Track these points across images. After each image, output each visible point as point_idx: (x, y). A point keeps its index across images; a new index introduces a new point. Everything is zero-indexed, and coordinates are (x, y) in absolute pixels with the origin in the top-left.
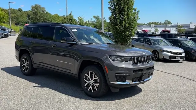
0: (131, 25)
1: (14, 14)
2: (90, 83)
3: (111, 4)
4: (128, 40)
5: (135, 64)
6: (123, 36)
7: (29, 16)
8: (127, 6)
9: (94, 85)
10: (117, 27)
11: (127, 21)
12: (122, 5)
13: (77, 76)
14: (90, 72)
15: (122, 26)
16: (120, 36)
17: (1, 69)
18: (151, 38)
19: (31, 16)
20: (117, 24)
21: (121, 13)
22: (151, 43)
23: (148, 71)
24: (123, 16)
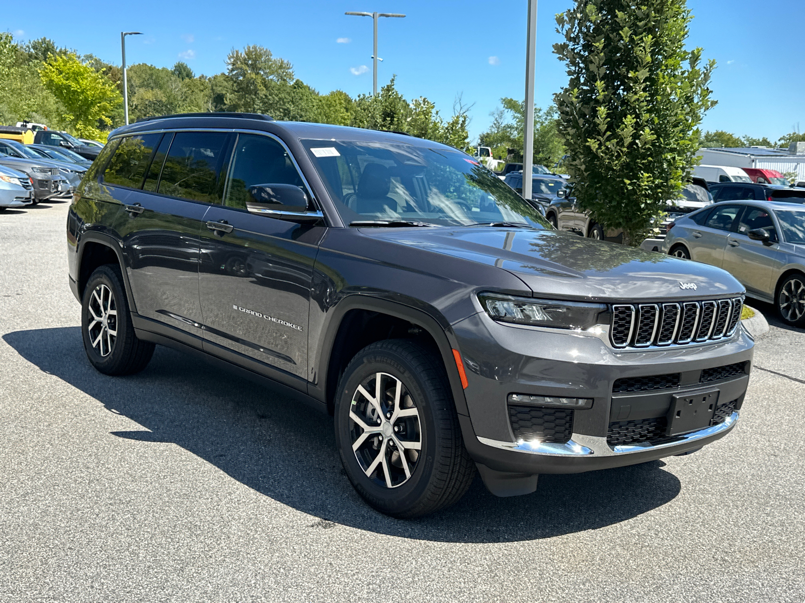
0: (667, 136)
1: (156, 90)
2: (379, 434)
3: (567, 26)
4: (650, 216)
5: (654, 344)
6: (620, 190)
7: (219, 99)
8: (649, 39)
9: (395, 448)
10: (593, 144)
11: (645, 116)
12: (626, 32)
13: (321, 391)
14: (378, 376)
15: (621, 143)
16: (606, 196)
17: (6, 337)
18: (773, 206)
19: (230, 98)
20: (593, 131)
21: (618, 77)
22: (773, 232)
23: (714, 388)
24: (628, 89)
